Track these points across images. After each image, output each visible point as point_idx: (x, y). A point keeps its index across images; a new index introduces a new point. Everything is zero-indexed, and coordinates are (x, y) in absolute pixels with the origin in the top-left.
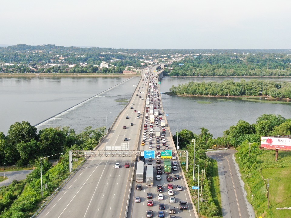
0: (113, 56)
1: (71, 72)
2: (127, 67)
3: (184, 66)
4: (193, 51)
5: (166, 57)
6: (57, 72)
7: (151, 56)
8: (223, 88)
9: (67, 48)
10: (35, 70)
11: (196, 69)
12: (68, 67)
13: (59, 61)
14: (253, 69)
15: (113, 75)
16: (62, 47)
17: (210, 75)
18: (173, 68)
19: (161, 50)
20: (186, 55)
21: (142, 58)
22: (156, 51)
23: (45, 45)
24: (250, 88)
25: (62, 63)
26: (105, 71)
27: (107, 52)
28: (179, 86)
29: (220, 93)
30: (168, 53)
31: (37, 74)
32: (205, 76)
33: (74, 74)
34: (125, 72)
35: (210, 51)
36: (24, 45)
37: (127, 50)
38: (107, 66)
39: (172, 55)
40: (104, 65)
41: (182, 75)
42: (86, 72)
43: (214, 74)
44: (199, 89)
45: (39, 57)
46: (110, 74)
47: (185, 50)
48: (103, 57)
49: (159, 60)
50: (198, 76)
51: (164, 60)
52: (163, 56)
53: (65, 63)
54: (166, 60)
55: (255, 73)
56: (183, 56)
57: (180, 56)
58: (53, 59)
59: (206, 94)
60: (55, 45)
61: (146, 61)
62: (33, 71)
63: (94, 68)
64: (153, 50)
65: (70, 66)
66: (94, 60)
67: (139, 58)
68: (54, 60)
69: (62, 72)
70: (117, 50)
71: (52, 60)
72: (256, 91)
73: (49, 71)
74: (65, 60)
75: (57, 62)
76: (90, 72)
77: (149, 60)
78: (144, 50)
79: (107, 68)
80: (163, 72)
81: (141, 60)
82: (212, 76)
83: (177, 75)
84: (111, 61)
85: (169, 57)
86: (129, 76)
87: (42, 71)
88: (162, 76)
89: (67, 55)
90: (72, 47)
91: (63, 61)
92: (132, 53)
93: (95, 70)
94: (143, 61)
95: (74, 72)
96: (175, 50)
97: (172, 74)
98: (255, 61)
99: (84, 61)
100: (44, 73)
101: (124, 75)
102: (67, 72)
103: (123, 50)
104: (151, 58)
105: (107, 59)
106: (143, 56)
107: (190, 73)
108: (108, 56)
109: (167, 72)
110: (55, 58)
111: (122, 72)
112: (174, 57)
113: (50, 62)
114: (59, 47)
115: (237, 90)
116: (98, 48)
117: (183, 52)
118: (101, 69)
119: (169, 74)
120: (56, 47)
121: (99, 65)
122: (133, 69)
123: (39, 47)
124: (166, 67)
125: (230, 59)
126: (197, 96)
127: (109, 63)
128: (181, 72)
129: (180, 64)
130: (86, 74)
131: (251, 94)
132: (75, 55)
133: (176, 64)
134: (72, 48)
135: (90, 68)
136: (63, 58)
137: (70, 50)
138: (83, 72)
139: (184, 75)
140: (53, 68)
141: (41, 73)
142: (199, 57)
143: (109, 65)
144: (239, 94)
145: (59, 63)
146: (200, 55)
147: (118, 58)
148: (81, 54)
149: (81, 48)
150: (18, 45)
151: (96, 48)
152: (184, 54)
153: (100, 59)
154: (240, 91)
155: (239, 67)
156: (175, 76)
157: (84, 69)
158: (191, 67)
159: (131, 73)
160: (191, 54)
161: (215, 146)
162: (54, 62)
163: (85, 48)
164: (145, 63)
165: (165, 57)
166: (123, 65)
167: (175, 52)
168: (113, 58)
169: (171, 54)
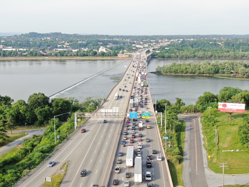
0: (110, 42)
1: (75, 56)
2: (121, 51)
3: (169, 50)
4: (178, 37)
5: (155, 42)
6: (63, 56)
7: (142, 42)
8: (201, 67)
9: (71, 36)
10: (45, 54)
11: (179, 52)
12: (72, 52)
13: (65, 46)
14: (228, 52)
15: (109, 58)
16: (66, 35)
17: (191, 57)
18: (160, 51)
19: (151, 36)
20: (172, 40)
21: (134, 43)
22: (147, 37)
23: (53, 33)
24: (223, 67)
25: (67, 48)
26: (103, 54)
27: (105, 38)
28: (164, 66)
29: (198, 71)
30: (157, 39)
31: (46, 58)
32: (187, 58)
33: (77, 57)
34: (120, 55)
35: (193, 37)
36: (35, 33)
37: (122, 36)
38: (104, 50)
39: (160, 41)
40: (102, 49)
41: (168, 58)
42: (87, 55)
43: (195, 56)
44: (180, 69)
45: (48, 43)
46: (106, 57)
47: (171, 36)
48: (101, 43)
49: (148, 45)
50: (182, 58)
51: (153, 45)
52: (152, 41)
53: (70, 48)
54: (154, 44)
55: (230, 55)
56: (169, 41)
57: (167, 41)
58: (59, 44)
59: (187, 73)
60: (60, 33)
61: (137, 46)
62: (43, 55)
63: (94, 52)
64: (144, 36)
65: (74, 51)
66: (94, 45)
67: (132, 44)
68: (60, 46)
69: (67, 56)
70: (113, 37)
71: (59, 46)
72: (228, 70)
73: (56, 55)
74: (69, 45)
75: (63, 47)
76: (90, 56)
77: (140, 44)
78: (136, 36)
79: (104, 52)
80: (151, 55)
81: (133, 45)
82: (193, 58)
83: (163, 57)
84: (108, 46)
85: (157, 42)
86: (123, 59)
87: (50, 55)
88: (150, 58)
89: (71, 41)
90: (75, 34)
91: (67, 47)
92: (126, 39)
93: (95, 54)
94: (135, 46)
95: (77, 55)
96: (162, 36)
97: (159, 57)
98: (231, 45)
99: (85, 46)
100: (52, 57)
101: (118, 57)
102: (71, 55)
103: (118, 37)
104: (141, 43)
105: (105, 44)
106: (135, 41)
107: (174, 56)
108: (105, 42)
109: (154, 55)
110: (61, 44)
111: (117, 56)
112: (162, 42)
113: (57, 47)
114: (64, 34)
115: (212, 69)
116: (97, 35)
117: (169, 38)
118: (99, 53)
119: (157, 56)
120: (62, 35)
121: (98, 49)
122: (126, 52)
123: (48, 35)
124: (154, 51)
125: (209, 43)
126: (179, 74)
127: (106, 48)
128: (166, 55)
129: (166, 48)
130: (87, 57)
131: (224, 73)
132: (78, 41)
133: (162, 48)
134: (75, 36)
135: (90, 52)
136: (68, 44)
137: (73, 37)
138: (84, 55)
139: (169, 57)
140: (60, 52)
141: (50, 57)
142: (183, 42)
143: (106, 49)
144: (214, 73)
145: (65, 48)
146: (184, 40)
147: (114, 44)
148: (83, 41)
149: (83, 35)
150: (30, 33)
151: (95, 35)
152: (171, 40)
153: (99, 44)
154: (214, 70)
155: (216, 50)
156: (161, 58)
157: (86, 53)
158: (175, 51)
159: (124, 56)
160: (177, 39)
161: (186, 111)
162: (60, 48)
163: (86, 35)
164: (136, 48)
165: (153, 42)
166: (117, 49)
167: (162, 37)
168: (109, 44)
169: (159, 39)
